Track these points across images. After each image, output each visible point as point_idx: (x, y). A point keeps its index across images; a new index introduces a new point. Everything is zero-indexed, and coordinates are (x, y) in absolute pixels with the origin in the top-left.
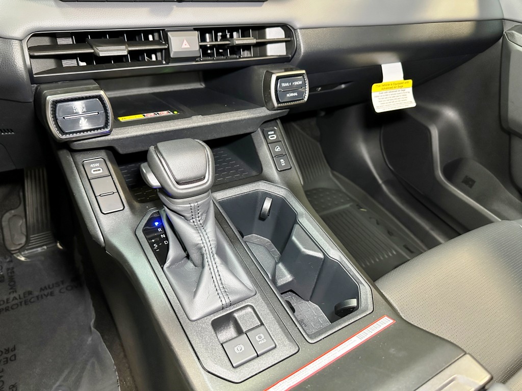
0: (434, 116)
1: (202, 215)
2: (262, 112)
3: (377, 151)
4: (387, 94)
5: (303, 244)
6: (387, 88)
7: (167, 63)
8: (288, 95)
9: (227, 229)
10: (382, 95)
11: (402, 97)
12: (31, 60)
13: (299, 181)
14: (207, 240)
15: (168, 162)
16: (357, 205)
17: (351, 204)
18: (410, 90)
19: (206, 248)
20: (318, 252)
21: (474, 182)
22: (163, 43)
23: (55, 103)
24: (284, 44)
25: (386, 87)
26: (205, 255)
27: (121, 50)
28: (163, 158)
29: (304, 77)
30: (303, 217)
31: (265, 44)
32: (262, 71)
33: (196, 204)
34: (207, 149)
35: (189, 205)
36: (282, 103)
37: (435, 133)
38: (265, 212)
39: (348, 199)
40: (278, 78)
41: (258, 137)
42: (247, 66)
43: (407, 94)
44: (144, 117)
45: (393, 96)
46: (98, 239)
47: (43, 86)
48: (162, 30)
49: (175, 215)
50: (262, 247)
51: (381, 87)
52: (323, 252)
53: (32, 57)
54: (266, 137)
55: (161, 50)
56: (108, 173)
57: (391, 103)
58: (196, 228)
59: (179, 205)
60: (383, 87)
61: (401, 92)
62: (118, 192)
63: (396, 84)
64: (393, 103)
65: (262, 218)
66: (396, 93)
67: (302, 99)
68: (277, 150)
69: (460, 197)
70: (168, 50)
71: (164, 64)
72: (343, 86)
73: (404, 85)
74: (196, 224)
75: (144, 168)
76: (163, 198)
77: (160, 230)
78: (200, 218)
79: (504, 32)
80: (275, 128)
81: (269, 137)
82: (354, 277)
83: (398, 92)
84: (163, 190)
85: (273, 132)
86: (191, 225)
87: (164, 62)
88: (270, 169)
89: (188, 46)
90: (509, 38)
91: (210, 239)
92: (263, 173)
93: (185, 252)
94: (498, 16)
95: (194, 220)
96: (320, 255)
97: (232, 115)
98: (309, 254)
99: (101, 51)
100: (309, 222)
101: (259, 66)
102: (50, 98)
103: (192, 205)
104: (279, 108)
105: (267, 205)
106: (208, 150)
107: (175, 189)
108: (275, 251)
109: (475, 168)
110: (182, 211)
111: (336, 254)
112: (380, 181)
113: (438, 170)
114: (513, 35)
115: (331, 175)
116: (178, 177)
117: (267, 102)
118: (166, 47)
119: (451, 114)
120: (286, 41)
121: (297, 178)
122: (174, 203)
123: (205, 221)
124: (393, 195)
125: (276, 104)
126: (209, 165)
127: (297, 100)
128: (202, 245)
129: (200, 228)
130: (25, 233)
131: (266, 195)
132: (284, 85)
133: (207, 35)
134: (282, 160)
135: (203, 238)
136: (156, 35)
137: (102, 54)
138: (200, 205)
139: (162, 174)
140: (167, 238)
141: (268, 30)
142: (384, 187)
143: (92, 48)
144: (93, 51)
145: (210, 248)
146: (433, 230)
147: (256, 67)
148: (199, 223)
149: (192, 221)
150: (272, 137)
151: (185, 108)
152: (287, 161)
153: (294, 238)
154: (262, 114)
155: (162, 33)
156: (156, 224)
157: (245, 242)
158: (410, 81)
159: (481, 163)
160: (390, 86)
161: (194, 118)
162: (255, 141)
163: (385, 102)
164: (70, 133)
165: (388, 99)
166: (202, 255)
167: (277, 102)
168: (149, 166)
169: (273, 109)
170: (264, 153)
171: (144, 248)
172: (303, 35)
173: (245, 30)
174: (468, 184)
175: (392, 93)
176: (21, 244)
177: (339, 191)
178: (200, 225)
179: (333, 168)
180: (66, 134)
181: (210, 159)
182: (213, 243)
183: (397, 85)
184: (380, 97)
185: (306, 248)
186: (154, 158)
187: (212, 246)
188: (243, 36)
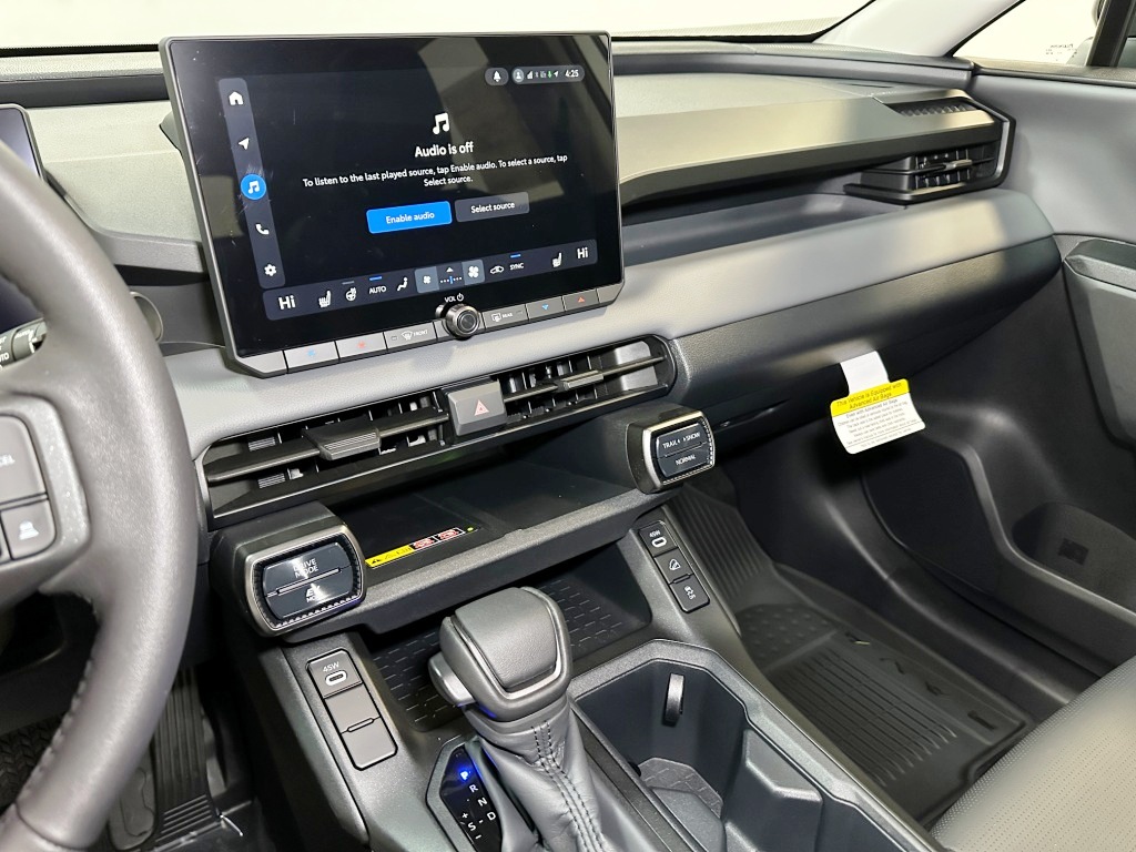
0: (964, 429)
1: (557, 746)
2: (634, 499)
3: (863, 512)
4: (863, 414)
5: (771, 777)
6: (860, 404)
7: (449, 444)
8: (678, 462)
9: (609, 767)
10: (852, 418)
11: (893, 414)
12: (211, 489)
13: (732, 629)
14: (579, 803)
15: (483, 648)
16: (847, 635)
17: (834, 632)
18: (907, 397)
19: (580, 821)
20: (806, 789)
21: (1084, 551)
22: (440, 411)
23: (261, 567)
24: (652, 368)
25: (857, 402)
26: (580, 838)
27: (368, 441)
28: (473, 641)
29: (700, 423)
30: (759, 712)
31: (617, 376)
32: (620, 425)
33: (544, 726)
34: (551, 605)
35: (532, 731)
36: (669, 478)
37: (974, 461)
38: (674, 707)
39: (825, 622)
40: (654, 435)
41: (631, 546)
42: (590, 418)
43: (903, 406)
44: (413, 550)
45: (874, 416)
46: (355, 827)
47: (229, 532)
48: (435, 391)
49: (504, 755)
50: (689, 796)
51: (848, 404)
52: (818, 788)
53: (211, 485)
54: (646, 545)
55: (435, 426)
56: (358, 680)
57: (876, 431)
58: (549, 778)
59: (513, 735)
60: (852, 404)
61: (888, 405)
62: (381, 716)
63: (877, 393)
64: (879, 430)
65: (670, 719)
66: (880, 409)
67: (706, 464)
68: (674, 569)
69: (1067, 589)
70: (449, 425)
71: (444, 448)
72: (771, 410)
73: (892, 391)
74: (548, 768)
75: (437, 666)
76: (475, 719)
77: (473, 788)
78: (554, 754)
79: (1063, 259)
80: (662, 523)
81: (653, 542)
82: (897, 838)
83: (884, 407)
84: (477, 706)
85: (658, 533)
86: (539, 773)
87: (443, 443)
88: (668, 613)
89: (485, 411)
90: (1076, 268)
91: (584, 801)
92: (653, 623)
93: (532, 830)
94: (1045, 232)
95: (543, 760)
96: (813, 796)
97: (577, 517)
98: (789, 795)
99: (335, 450)
100: (775, 722)
101: (613, 415)
102: (253, 560)
103: (537, 729)
104: (664, 489)
105: (676, 690)
106: (553, 609)
107: (502, 703)
108: (707, 790)
109: (1078, 521)
110: (519, 745)
111: (846, 789)
112: (885, 576)
113: (1001, 538)
114: (1081, 264)
115: (776, 574)
116: (506, 677)
117: (637, 478)
118: (447, 418)
119: (996, 420)
120: (654, 364)
121: (728, 625)
122: (501, 731)
123: (566, 760)
124: (919, 601)
125: (657, 482)
126: (559, 638)
127: (697, 468)
128: (571, 817)
129: (556, 777)
130: (152, 807)
131: (670, 669)
132: (667, 445)
133: (512, 382)
134: (687, 589)
135: (569, 800)
136: (424, 402)
137: (335, 456)
138: (553, 725)
139: (474, 675)
140: (492, 807)
141: (618, 351)
142: (894, 585)
143: (316, 447)
144: (317, 452)
145: (587, 820)
146: (1025, 670)
147: (607, 418)
148: (553, 765)
149: (539, 763)
150: (660, 543)
151: (485, 516)
152: (698, 589)
153: (750, 764)
154: (635, 504)
155: (436, 397)
156: (464, 775)
157: (651, 790)
158: (904, 383)
159: (1088, 510)
160: (866, 399)
161: (510, 537)
162: (627, 556)
163: (863, 431)
164: (288, 619)
165: (866, 424)
166: (575, 838)
167: (659, 477)
168: (448, 661)
169: (654, 490)
170: (649, 577)
171: (450, 835)
172: (685, 348)
173: (577, 360)
174: (1072, 557)
175: (872, 411)
176: (145, 832)
177: (800, 606)
178: (558, 771)
179: (776, 557)
180: (282, 621)
181: (560, 626)
182: (592, 808)
183: (878, 395)
184: (850, 424)
185: (780, 785)
186: (457, 645)
187: (591, 816)
188: (577, 371)
